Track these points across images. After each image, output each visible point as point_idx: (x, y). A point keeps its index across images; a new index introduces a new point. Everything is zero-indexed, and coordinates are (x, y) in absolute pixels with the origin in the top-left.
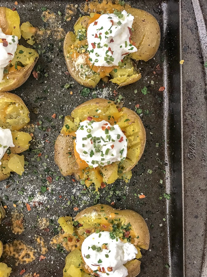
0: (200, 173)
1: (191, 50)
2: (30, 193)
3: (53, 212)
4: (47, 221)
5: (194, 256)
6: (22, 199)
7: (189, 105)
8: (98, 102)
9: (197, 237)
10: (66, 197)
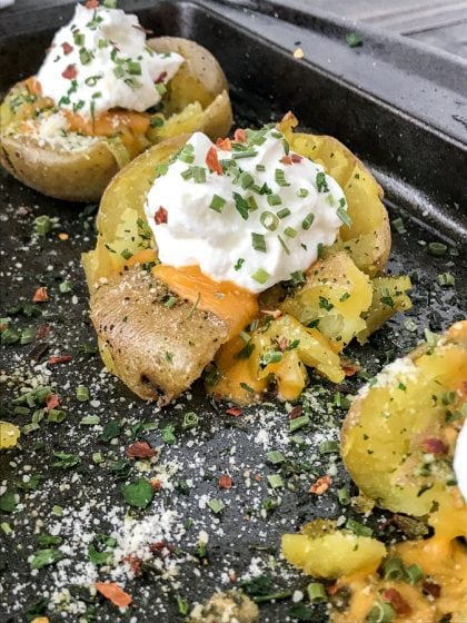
2: (88, 538)
3: (238, 554)
4: (239, 603)
6: (64, 577)
10: (247, 474)
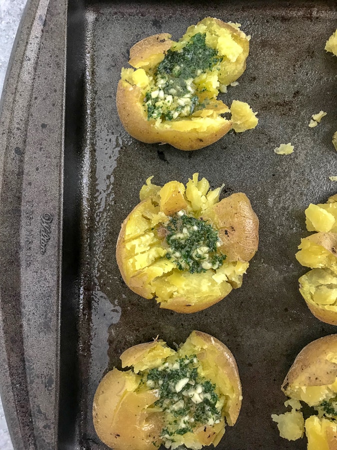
0: (36, 191)
1: (42, 381)
5: (50, 67)
7: (48, 296)
8: (187, 308)
9: (44, 96)
